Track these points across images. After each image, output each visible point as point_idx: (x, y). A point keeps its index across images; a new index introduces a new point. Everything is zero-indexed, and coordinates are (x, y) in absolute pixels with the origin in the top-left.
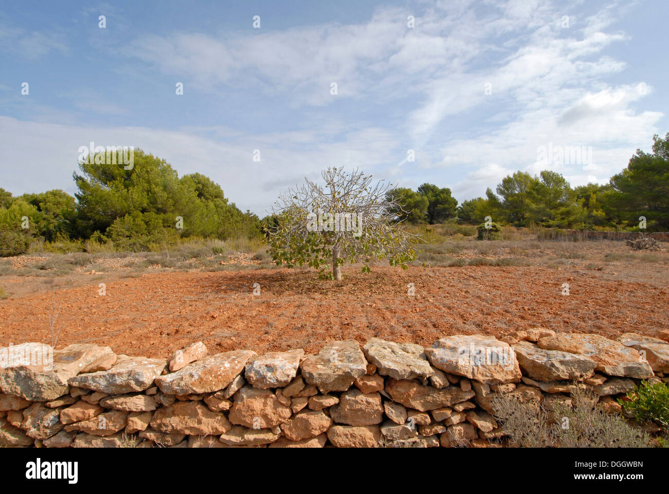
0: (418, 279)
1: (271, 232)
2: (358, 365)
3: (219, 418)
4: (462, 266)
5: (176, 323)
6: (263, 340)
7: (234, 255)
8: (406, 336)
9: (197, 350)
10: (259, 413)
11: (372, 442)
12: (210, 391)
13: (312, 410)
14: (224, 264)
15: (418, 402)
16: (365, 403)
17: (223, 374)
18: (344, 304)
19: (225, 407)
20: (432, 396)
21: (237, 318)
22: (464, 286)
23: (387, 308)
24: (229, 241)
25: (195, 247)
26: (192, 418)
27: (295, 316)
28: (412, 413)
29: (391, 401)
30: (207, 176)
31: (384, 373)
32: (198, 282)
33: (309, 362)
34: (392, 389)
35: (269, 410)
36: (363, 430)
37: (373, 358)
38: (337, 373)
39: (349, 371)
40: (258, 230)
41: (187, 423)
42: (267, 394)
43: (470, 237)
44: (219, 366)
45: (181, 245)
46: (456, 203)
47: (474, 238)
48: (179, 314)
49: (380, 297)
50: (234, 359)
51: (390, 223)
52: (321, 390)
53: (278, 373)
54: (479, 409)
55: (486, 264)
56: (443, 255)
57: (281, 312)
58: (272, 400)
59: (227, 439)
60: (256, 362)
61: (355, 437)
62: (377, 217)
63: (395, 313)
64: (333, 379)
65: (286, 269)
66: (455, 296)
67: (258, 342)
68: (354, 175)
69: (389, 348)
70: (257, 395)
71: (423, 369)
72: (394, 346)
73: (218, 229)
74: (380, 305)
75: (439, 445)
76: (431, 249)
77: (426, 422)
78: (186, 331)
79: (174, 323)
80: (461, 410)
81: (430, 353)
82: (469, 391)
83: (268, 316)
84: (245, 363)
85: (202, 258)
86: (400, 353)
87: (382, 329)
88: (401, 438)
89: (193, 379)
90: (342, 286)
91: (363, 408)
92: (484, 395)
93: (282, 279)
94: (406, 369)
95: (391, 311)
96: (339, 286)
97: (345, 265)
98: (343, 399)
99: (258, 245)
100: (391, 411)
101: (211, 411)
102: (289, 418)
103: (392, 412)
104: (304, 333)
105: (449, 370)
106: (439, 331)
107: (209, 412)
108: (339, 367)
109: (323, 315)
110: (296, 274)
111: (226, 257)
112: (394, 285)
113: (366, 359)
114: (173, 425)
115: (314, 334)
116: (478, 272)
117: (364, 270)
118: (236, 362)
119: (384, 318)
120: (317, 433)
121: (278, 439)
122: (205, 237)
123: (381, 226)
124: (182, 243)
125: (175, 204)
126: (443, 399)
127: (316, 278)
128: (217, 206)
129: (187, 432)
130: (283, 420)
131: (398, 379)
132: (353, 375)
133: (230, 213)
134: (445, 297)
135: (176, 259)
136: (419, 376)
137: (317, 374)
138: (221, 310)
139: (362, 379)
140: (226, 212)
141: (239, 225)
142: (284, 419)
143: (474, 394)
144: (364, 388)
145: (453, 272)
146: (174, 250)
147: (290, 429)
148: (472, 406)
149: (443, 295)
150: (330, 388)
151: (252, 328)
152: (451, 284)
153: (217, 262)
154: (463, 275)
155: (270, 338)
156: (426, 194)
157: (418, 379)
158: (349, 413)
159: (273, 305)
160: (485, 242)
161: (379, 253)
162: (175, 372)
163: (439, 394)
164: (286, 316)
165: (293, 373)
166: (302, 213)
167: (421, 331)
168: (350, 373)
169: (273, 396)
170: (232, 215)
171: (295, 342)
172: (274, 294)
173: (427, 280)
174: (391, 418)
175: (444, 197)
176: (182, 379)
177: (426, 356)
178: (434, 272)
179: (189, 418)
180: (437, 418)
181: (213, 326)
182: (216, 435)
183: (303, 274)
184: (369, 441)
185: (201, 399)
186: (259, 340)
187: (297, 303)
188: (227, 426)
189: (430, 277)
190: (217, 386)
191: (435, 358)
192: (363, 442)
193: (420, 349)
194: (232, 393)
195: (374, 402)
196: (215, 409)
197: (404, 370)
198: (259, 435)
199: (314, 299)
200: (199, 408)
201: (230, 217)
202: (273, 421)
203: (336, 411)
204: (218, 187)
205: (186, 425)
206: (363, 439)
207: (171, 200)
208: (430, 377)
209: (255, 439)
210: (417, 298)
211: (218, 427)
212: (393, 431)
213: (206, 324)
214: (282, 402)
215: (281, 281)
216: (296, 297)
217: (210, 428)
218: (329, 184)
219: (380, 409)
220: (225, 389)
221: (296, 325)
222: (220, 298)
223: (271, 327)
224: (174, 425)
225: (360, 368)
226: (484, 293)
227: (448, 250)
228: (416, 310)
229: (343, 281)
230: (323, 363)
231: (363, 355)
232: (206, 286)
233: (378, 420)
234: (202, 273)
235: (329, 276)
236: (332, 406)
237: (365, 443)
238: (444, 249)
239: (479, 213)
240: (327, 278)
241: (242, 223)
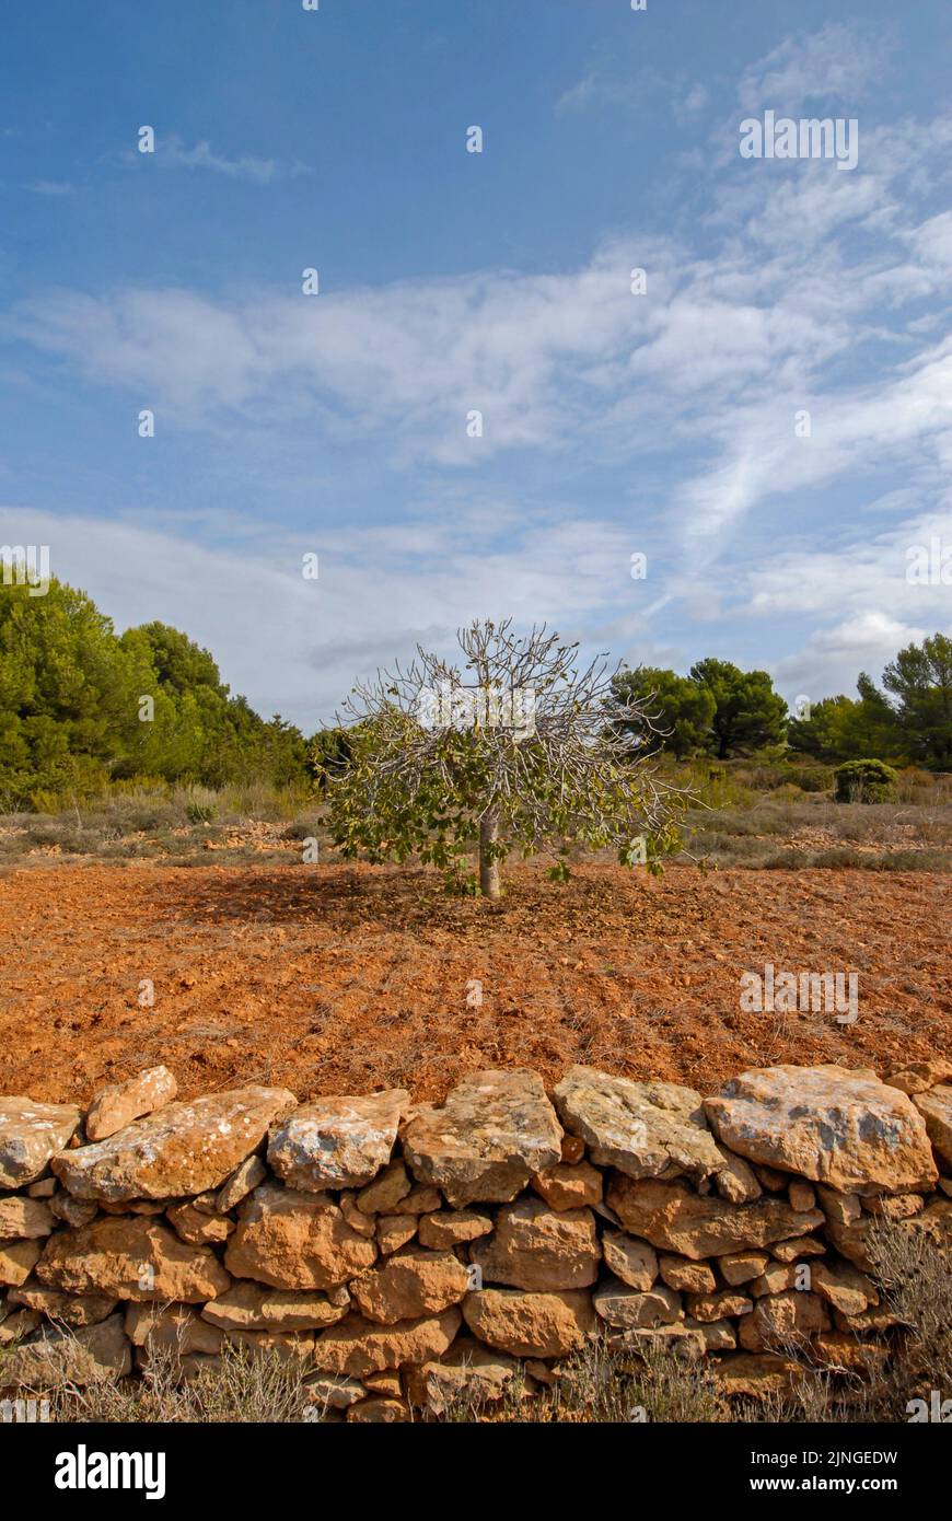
0: (689, 898)
1: (332, 774)
2: (541, 1138)
3: (203, 1260)
4: (798, 869)
5: (95, 999)
6: (306, 1050)
7: (238, 825)
8: (658, 1048)
9: (154, 1088)
10: (299, 1250)
11: (571, 1332)
12: (182, 1193)
13: (426, 1249)
14: (214, 847)
15: (686, 1235)
16: (556, 1234)
17: (214, 1152)
18: (506, 961)
19: (217, 1234)
20: (719, 1221)
21: (243, 989)
22: (802, 921)
23: (611, 974)
24: (227, 788)
25: (144, 803)
26: (137, 1258)
27: (386, 988)
28: (671, 1263)
29: (620, 1231)
30: (180, 631)
31: (604, 1160)
32: (148, 892)
33: (424, 1127)
34: (621, 1200)
35: (323, 1246)
36: (551, 1303)
37: (577, 1119)
38: (489, 1158)
39: (520, 1153)
40: (299, 766)
41: (124, 1269)
42: (321, 1204)
43: (817, 793)
44: (205, 1129)
45: (112, 799)
46: (783, 709)
47: (828, 796)
48: (101, 975)
49: (594, 943)
50: (241, 1114)
51: (618, 760)
52: (451, 1200)
53: (347, 1154)
54: (834, 1256)
55: (855, 866)
56: (751, 838)
57: (352, 976)
58: (330, 1220)
59: (220, 1315)
60: (294, 1122)
61: (531, 1319)
62: (590, 742)
63: (631, 986)
64: (481, 1173)
65: (365, 864)
66: (781, 946)
67: (293, 1053)
68: (535, 640)
69: (616, 1093)
70: (294, 1207)
71: (698, 1154)
72: (628, 1089)
73: (203, 758)
74: (595, 964)
75: (734, 1346)
76: (722, 824)
77: (703, 1287)
78: (118, 1021)
79: (91, 999)
80: (790, 1259)
81: (715, 1111)
82: (811, 1212)
83: (320, 985)
84: (267, 1124)
85: (161, 831)
86: (643, 1108)
87: (598, 1029)
88: (643, 1323)
89: (143, 1162)
90: (501, 912)
91: (552, 1248)
92: (847, 1223)
93: (357, 892)
94: (656, 1152)
95: (621, 981)
96: (496, 912)
97: (508, 858)
98: (503, 1221)
99: (298, 802)
100: (619, 1257)
101: (184, 1242)
102: (372, 1267)
103: (621, 1259)
104: (406, 1032)
105: (762, 1157)
106: (738, 1037)
107: (179, 1245)
108: (496, 1141)
109: (453, 987)
110: (388, 879)
111: (220, 830)
112: (629, 914)
113: (561, 1121)
114: (90, 1274)
115: (431, 1037)
116: (838, 884)
117: (555, 874)
118: (247, 1120)
119: (603, 999)
120: (437, 1305)
121: (342, 1320)
122: (171, 778)
123: (600, 767)
124: (115, 793)
125: (103, 695)
126: (747, 1230)
127: (437, 890)
128: (201, 703)
129: (124, 1293)
130: (356, 1272)
131: (637, 1178)
132: (528, 1164)
133: (231, 721)
134: (754, 949)
135: (97, 832)
136: (689, 1172)
137: (441, 1159)
138: (206, 969)
139: (550, 1175)
140: (223, 718)
141: (255, 752)
142: (360, 1267)
143: (823, 1220)
144: (555, 1198)
145: (774, 884)
146: (95, 810)
147: (373, 1294)
148: (817, 1248)
149: (750, 943)
150: (473, 1195)
151: (281, 1015)
152: (771, 915)
153: (196, 842)
154: (800, 892)
155: (323, 1043)
156: (711, 686)
157: (687, 1179)
158: (517, 1258)
159: (332, 958)
160: (855, 810)
161: (593, 832)
162: (100, 1141)
163: (737, 1217)
164: (362, 988)
165: (383, 1154)
166: (408, 731)
167: (694, 1036)
168: (521, 1159)
169: (335, 1209)
170: (237, 727)
171: (385, 1058)
172: (335, 930)
173: (711, 901)
174: (619, 1274)
175: (755, 694)
176: (116, 1161)
177: (707, 1118)
178: (727, 880)
179: (129, 1259)
180: (731, 1275)
181: (185, 1008)
182: (192, 1302)
183: (405, 878)
184: (565, 1330)
185: (159, 1210)
186: (295, 1049)
187: (391, 953)
188: (220, 1283)
189: (718, 893)
190: (201, 1181)
191: (727, 1126)
192: (549, 1332)
193: (692, 1099)
194: (234, 1199)
195: (578, 1231)
196: (193, 1238)
197: (653, 1155)
198: (296, 1306)
199: (432, 944)
200: (154, 1235)
201: (232, 730)
202: (333, 1273)
203: (484, 1253)
204: (207, 658)
205: (121, 1275)
206: (550, 1324)
207: (93, 690)
208: (715, 1174)
209: (288, 1317)
210: (686, 948)
211: (198, 1282)
212: (623, 1306)
213: (168, 1003)
214: (355, 1226)
215: (352, 895)
216: (389, 937)
217: (180, 1287)
218: (474, 661)
219: (593, 1251)
220: (219, 1190)
221: (388, 1012)
222: (202, 936)
223: (327, 1015)
224: (93, 1275)
225: (544, 1146)
226: (852, 940)
227: (762, 826)
228: (682, 980)
229: (503, 899)
230: (455, 1130)
231: (552, 1112)
232: (169, 904)
233: (586, 1279)
234: (160, 870)
235: (469, 885)
236: (476, 1239)
237: (555, 1335)
238: (755, 825)
239: (839, 733)
240: (464, 891)
241: (261, 746)
